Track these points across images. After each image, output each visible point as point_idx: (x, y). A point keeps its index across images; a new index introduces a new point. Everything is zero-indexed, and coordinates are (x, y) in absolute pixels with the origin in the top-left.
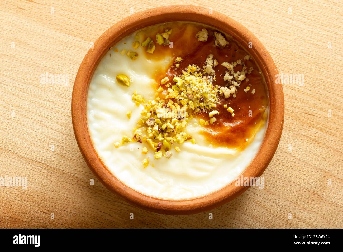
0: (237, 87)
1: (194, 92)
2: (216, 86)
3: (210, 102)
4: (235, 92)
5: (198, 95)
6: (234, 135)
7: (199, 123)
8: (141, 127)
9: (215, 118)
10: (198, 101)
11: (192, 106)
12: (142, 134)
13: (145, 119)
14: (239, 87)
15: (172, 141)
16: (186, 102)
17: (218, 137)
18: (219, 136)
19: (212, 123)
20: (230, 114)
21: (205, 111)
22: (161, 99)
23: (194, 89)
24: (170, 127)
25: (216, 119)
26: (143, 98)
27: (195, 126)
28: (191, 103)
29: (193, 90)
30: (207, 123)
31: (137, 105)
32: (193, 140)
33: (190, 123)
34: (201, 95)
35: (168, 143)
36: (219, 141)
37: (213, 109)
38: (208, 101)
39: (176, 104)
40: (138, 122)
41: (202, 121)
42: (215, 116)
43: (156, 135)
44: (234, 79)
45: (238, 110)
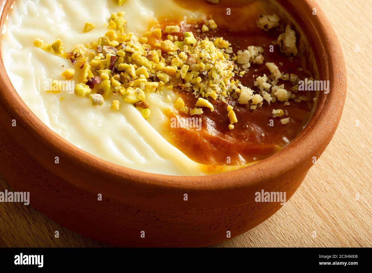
0: (265, 101)
1: (201, 58)
2: (238, 81)
3: (213, 88)
4: (259, 104)
5: (203, 65)
6: (210, 147)
8: (91, 48)
9: (203, 110)
10: (198, 73)
11: (184, 72)
12: (85, 54)
13: (106, 41)
14: (269, 104)
16: (179, 63)
17: (187, 133)
18: (188, 132)
19: (194, 114)
20: (228, 121)
21: (195, 94)
23: (205, 55)
25: (202, 112)
27: (166, 100)
28: (186, 67)
29: (203, 54)
30: (185, 109)
32: (148, 111)
33: (162, 93)
34: (209, 69)
36: (183, 141)
37: (210, 99)
38: (212, 85)
39: (164, 59)
40: (92, 42)
41: (181, 100)
42: (206, 109)
44: (270, 91)
45: (244, 127)
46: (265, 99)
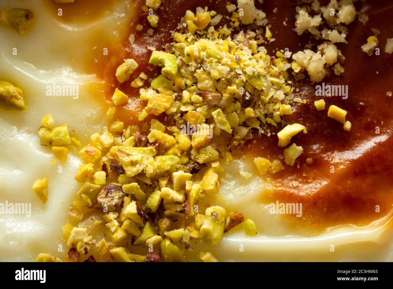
0: (339, 45)
1: (218, 80)
2: (278, 54)
3: (273, 101)
4: (339, 58)
5: (233, 88)
6: (365, 184)
7: (255, 171)
8: (84, 219)
9: (298, 145)
10: (238, 104)
11: (223, 123)
12: (91, 237)
13: (91, 190)
14: (346, 43)
15: (186, 240)
16: (202, 117)
17: (320, 198)
18: (321, 196)
19: (294, 162)
20: (336, 124)
21: (263, 132)
22: (126, 127)
23: (220, 72)
24: (172, 198)
25: (300, 148)
26: (72, 133)
27: (244, 182)
28: (219, 114)
29: (215, 74)
30: (275, 165)
31: (60, 157)
32: (249, 222)
33: (228, 176)
34: (243, 84)
35: (175, 248)
36: (325, 210)
37: (286, 120)
38: (267, 99)
39: (174, 129)
40: (72, 206)
41: (261, 161)
42: (296, 139)
43: (135, 232)
44: (325, 25)
45: (359, 109)
46: (335, 42)
